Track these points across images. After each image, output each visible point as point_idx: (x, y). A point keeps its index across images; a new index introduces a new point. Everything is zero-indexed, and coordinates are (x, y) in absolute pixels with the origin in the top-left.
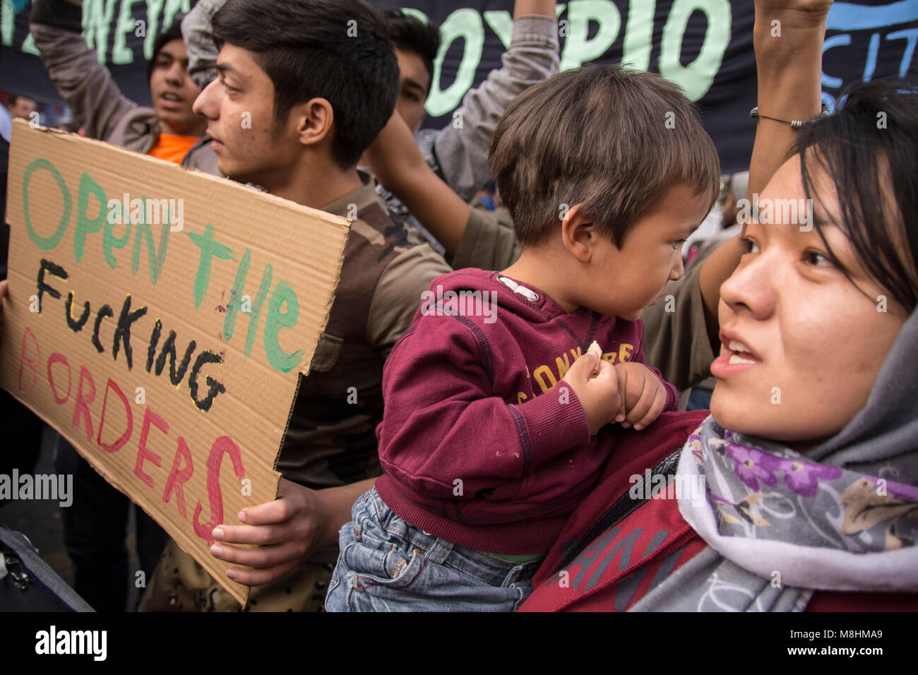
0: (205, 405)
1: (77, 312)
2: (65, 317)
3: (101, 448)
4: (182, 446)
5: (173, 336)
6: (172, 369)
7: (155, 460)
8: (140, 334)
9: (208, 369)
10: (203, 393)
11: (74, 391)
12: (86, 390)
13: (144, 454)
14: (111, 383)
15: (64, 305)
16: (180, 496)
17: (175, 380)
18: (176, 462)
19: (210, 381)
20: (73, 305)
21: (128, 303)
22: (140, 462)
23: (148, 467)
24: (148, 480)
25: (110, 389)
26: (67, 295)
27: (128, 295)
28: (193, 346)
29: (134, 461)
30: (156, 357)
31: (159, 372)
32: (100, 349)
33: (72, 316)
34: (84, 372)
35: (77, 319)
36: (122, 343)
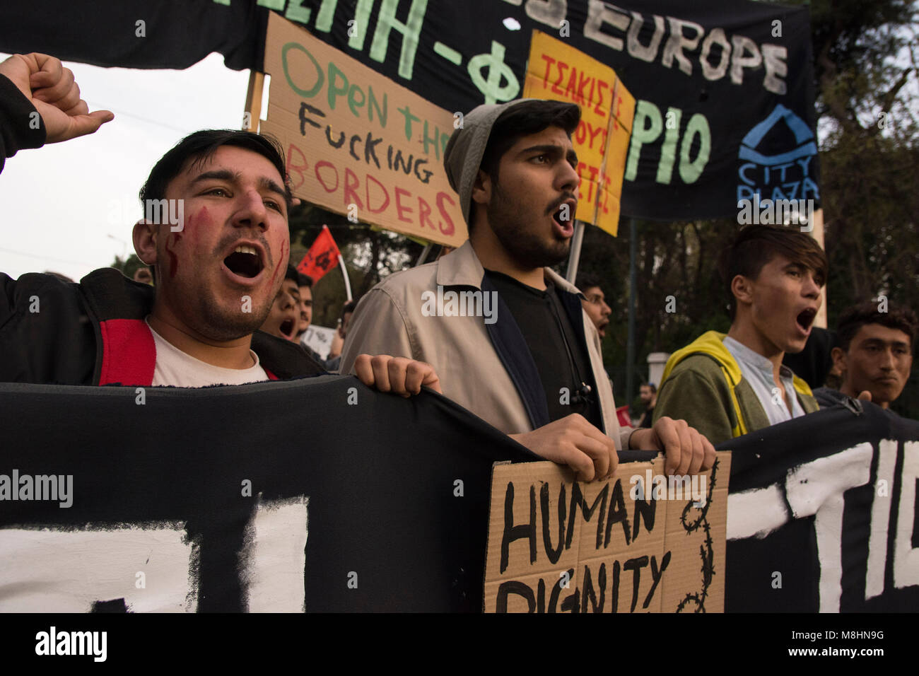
0: (426, 181)
1: (335, 137)
2: (326, 140)
3: (371, 212)
4: (422, 201)
5: (400, 153)
6: (404, 167)
7: (409, 210)
8: (380, 151)
9: (421, 167)
10: (423, 176)
11: (342, 183)
12: (351, 181)
13: (400, 209)
14: (369, 176)
15: (324, 133)
16: (430, 222)
17: (407, 171)
18: (421, 208)
19: (425, 171)
20: (331, 133)
21: (370, 135)
22: (400, 213)
23: (405, 214)
24: (409, 220)
25: (369, 180)
26: (326, 127)
27: (369, 131)
28: (411, 157)
29: (397, 214)
30: (393, 161)
31: (396, 168)
32: (357, 158)
33: (332, 139)
34: (348, 171)
35: (336, 141)
36: (370, 156)
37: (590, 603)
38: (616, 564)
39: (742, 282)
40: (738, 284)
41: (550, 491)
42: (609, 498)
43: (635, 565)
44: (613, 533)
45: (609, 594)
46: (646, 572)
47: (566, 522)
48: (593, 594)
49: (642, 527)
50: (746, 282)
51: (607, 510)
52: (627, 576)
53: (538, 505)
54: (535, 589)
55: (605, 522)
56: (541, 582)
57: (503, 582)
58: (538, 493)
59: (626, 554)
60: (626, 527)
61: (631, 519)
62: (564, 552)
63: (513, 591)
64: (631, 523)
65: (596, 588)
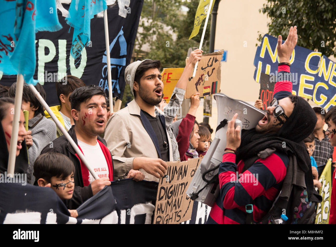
37: (174, 193)
38: (179, 184)
39: (63, 96)
40: (62, 97)
41: (171, 168)
42: (180, 169)
43: (182, 184)
44: (180, 177)
45: (177, 191)
46: (183, 186)
47: (173, 175)
48: (175, 190)
49: (184, 176)
50: (64, 96)
51: (180, 172)
52: (180, 187)
53: (169, 171)
54: (166, 189)
55: (179, 175)
56: (167, 187)
57: (161, 186)
58: (169, 168)
59: (181, 182)
60: (182, 176)
61: (183, 174)
62: (172, 181)
63: (163, 189)
64: (183, 175)
65: (176, 189)
